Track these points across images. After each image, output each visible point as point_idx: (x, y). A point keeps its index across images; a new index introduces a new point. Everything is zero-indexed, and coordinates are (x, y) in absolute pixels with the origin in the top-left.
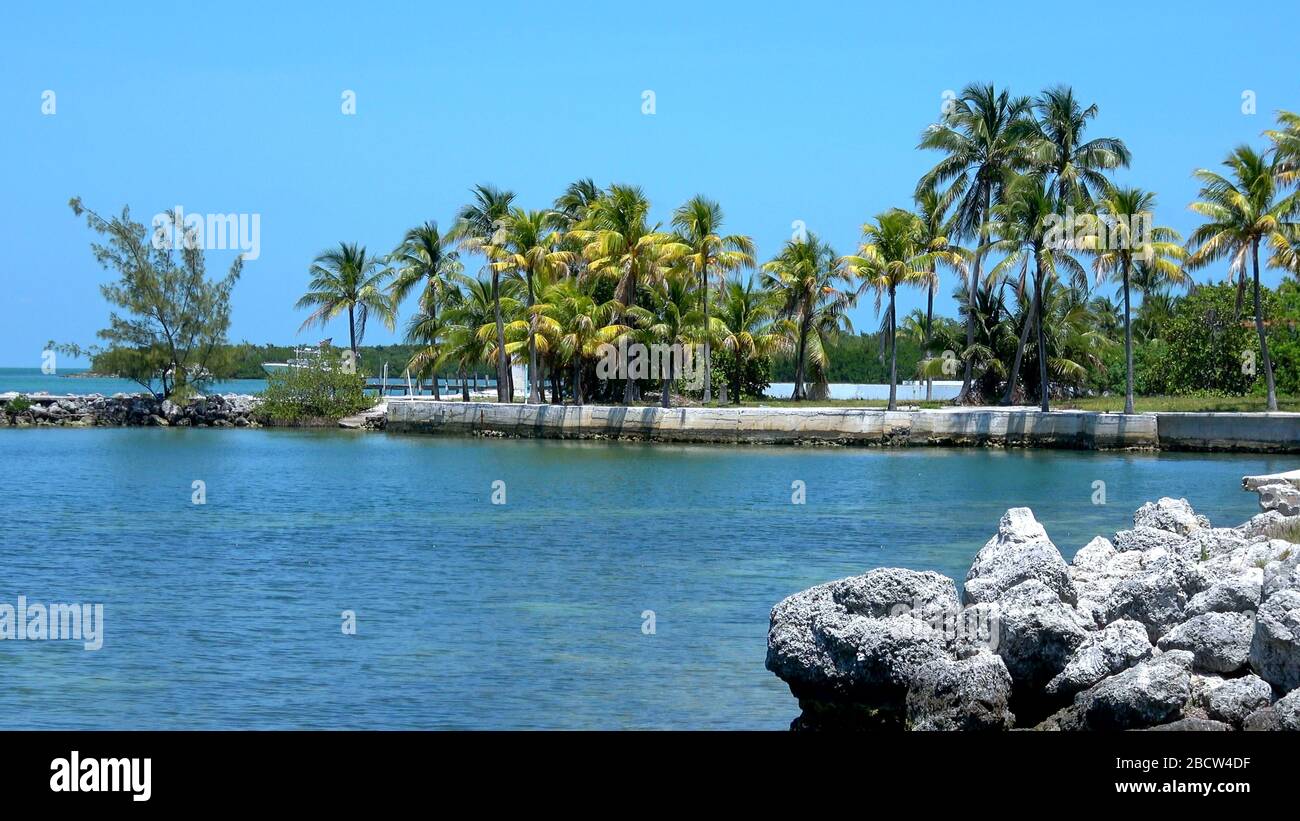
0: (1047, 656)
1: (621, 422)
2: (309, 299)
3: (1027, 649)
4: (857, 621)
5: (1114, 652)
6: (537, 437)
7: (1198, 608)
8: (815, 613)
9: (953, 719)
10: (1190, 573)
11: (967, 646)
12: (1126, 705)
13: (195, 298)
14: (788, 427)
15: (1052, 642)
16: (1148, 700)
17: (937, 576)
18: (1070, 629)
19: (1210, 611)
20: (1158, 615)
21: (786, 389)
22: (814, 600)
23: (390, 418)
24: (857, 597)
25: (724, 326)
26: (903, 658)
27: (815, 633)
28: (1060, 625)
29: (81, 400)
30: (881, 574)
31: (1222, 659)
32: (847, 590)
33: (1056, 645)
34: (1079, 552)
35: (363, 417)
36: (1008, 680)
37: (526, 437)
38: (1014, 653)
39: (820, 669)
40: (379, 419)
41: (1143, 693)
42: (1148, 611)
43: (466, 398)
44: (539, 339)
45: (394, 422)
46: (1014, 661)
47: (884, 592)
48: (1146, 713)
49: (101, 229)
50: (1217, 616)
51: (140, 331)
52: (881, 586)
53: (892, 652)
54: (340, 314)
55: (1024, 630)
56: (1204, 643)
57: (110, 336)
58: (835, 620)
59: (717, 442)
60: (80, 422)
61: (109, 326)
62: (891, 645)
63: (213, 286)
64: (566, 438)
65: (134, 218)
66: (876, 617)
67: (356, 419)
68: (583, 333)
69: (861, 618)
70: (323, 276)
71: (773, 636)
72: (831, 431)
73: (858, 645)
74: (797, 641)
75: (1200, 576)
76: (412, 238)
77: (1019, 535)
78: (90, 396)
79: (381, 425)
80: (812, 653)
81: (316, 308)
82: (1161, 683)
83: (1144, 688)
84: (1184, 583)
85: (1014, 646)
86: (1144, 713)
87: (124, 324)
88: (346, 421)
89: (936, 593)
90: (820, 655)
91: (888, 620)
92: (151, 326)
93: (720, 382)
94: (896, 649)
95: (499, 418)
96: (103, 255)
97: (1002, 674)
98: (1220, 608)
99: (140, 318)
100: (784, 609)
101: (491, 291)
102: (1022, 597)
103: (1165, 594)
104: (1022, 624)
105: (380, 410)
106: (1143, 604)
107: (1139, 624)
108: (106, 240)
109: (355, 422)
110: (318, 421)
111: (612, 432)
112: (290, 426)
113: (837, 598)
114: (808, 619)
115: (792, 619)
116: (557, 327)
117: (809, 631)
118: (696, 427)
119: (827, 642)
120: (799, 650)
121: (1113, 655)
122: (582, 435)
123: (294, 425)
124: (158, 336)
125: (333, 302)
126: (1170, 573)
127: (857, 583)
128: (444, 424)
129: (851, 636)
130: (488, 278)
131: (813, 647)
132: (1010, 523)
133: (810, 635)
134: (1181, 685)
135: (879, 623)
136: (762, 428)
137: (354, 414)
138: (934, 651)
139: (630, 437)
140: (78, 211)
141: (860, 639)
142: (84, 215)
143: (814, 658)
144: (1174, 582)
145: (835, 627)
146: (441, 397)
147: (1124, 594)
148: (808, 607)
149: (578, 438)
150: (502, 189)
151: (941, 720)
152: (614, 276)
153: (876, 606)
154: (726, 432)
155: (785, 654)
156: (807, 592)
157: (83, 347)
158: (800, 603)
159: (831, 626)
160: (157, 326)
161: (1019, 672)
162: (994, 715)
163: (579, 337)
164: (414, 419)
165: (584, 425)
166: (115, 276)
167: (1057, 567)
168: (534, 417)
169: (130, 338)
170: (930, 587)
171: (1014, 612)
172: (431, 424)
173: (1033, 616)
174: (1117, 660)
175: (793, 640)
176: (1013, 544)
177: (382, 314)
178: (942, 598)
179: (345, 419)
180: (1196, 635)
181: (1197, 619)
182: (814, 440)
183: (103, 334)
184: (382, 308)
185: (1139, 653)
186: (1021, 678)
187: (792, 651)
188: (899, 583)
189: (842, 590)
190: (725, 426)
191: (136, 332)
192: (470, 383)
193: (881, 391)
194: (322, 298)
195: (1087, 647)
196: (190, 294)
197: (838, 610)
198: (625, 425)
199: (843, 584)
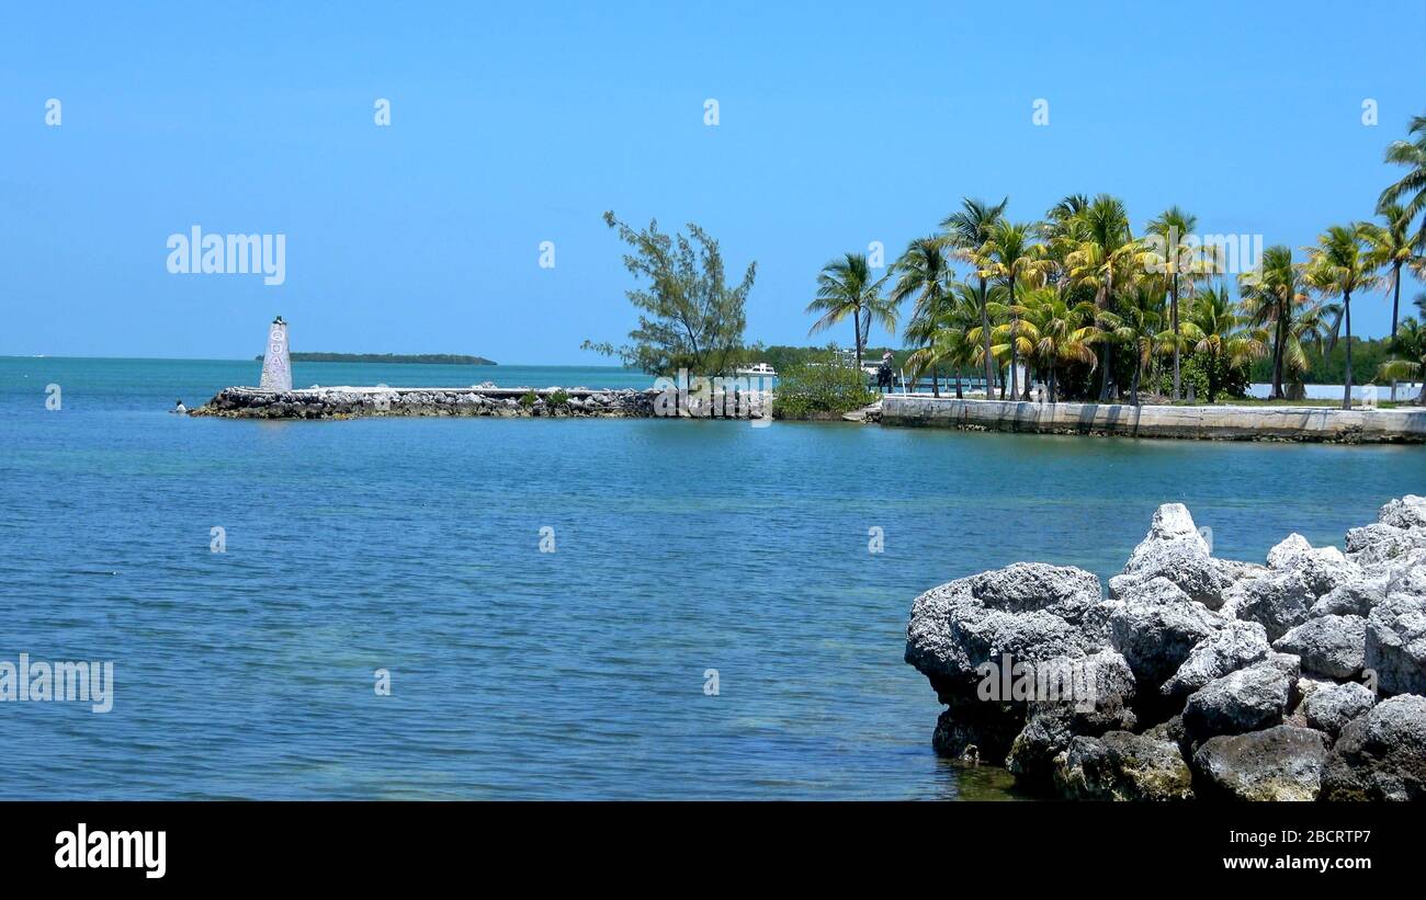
0: (1172, 656)
1: (1092, 419)
2: (818, 304)
3: (1150, 648)
4: (996, 617)
5: (1226, 654)
6: (1015, 432)
7: (1319, 610)
8: (951, 608)
9: (1060, 718)
10: (1318, 574)
11: (1093, 644)
12: (1217, 710)
13: (716, 304)
14: (1247, 425)
15: (1178, 642)
16: (1239, 706)
17: (1078, 572)
18: (1196, 628)
19: (1331, 613)
20: (1285, 617)
21: (1265, 390)
22: (953, 593)
23: (885, 413)
24: (994, 592)
25: (1198, 330)
26: (1036, 654)
27: (951, 627)
28: (1184, 625)
29: (614, 393)
30: (1020, 569)
31: (1335, 663)
32: (985, 584)
33: (1182, 645)
34: (1274, 549)
35: (862, 413)
36: (1129, 680)
37: (1005, 431)
38: (1137, 652)
39: (955, 663)
40: (878, 414)
41: (1234, 699)
42: (1274, 612)
43: (960, 395)
44: (1022, 342)
45: (888, 417)
46: (1139, 660)
47: (1021, 587)
48: (1236, 718)
49: (631, 240)
50: (1335, 618)
51: (666, 333)
52: (1018, 581)
53: (1024, 648)
54: (846, 319)
55: (1146, 629)
56: (1318, 647)
57: (640, 338)
58: (971, 614)
59: (1180, 438)
60: (612, 414)
61: (639, 328)
62: (1023, 641)
63: (732, 293)
64: (1042, 432)
65: (660, 231)
66: (1014, 612)
67: (857, 413)
68: (1056, 334)
69: (999, 613)
70: (830, 284)
71: (910, 629)
72: (1288, 429)
73: (991, 640)
74: (935, 635)
75: (1329, 576)
76: (915, 249)
77: (1168, 531)
78: (624, 391)
79: (879, 419)
80: (948, 647)
81: (824, 313)
82: (1253, 688)
83: (1235, 693)
84: (1312, 583)
85: (1137, 645)
86: (1235, 719)
87: (653, 326)
88: (849, 416)
89: (1075, 588)
90: (956, 650)
91: (1024, 614)
92: (677, 329)
93: (1202, 382)
94: (1028, 645)
95: (981, 413)
96: (633, 266)
97: (1121, 674)
98: (1341, 611)
99: (665, 320)
100: (923, 602)
101: (980, 295)
102: (1149, 595)
103: (1293, 595)
104: (1145, 623)
105: (878, 406)
106: (1271, 604)
107: (1258, 624)
108: (635, 251)
109: (856, 416)
110: (824, 415)
111: (1083, 428)
112: (799, 419)
113: (975, 593)
114: (946, 613)
115: (930, 613)
116: (1034, 330)
117: (947, 625)
118: (1161, 424)
119: (962, 637)
120: (935, 644)
121: (1225, 657)
122: (1056, 430)
123: (803, 418)
124: (682, 337)
125: (838, 307)
126: (1299, 573)
127: (994, 577)
128: (932, 419)
129: (985, 631)
130: (976, 285)
131: (949, 641)
132: (1161, 519)
133: (947, 630)
134: (1276, 691)
135: (1016, 618)
136: (1223, 425)
137: (857, 409)
138: (1068, 648)
139: (1099, 432)
140: (612, 224)
141: (993, 634)
142: (617, 227)
143: (950, 652)
144: (1302, 583)
145: (970, 621)
146: (940, 394)
147: (1254, 594)
148: (946, 601)
149: (1052, 433)
150: (990, 203)
151: (1047, 720)
152: (1094, 285)
153: (1013, 601)
154: (1189, 429)
155: (922, 647)
156: (947, 586)
157: (616, 347)
158: (939, 596)
159: (966, 621)
160: (682, 329)
161: (1144, 671)
162: (1104, 716)
163: (1054, 340)
164: (906, 415)
165: (1059, 420)
166: (645, 284)
167: (1196, 565)
168: (1013, 413)
169: (657, 339)
170: (1069, 582)
171: (1138, 611)
172: (920, 419)
173: (1156, 614)
174: (1228, 662)
175: (930, 633)
176: (1161, 540)
177: (884, 319)
178: (1079, 596)
179: (849, 414)
180: (1310, 639)
181: (1314, 622)
182: (1272, 436)
183: (634, 335)
184: (884, 312)
185: (1252, 655)
186: (1146, 678)
187: (929, 645)
188: (1037, 578)
189: (980, 584)
190: (1187, 422)
191: (662, 334)
192: (964, 381)
193: (1337, 392)
194: (831, 303)
195: (1201, 648)
196: (711, 299)
197: (975, 604)
198: (1096, 421)
199: (981, 578)
